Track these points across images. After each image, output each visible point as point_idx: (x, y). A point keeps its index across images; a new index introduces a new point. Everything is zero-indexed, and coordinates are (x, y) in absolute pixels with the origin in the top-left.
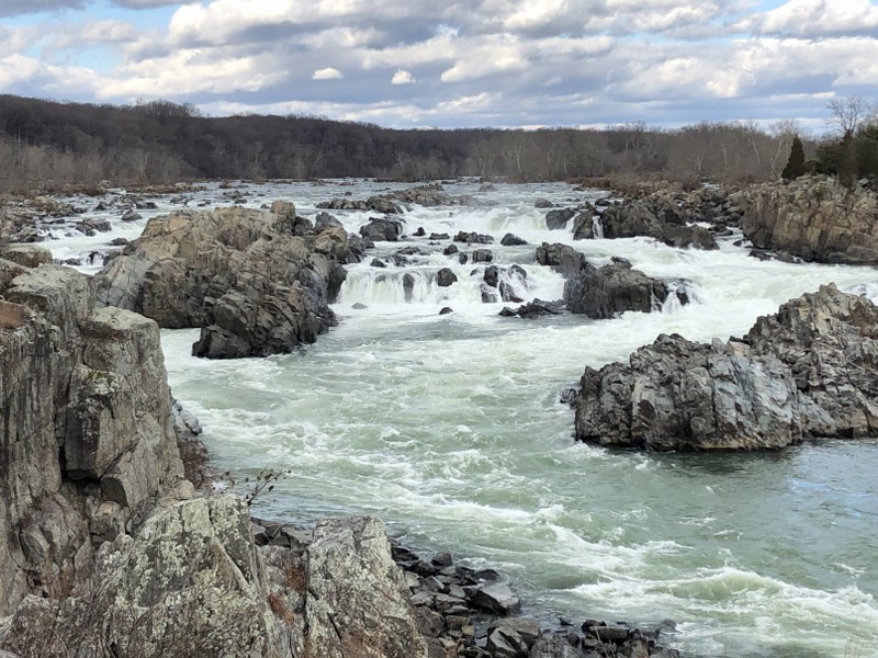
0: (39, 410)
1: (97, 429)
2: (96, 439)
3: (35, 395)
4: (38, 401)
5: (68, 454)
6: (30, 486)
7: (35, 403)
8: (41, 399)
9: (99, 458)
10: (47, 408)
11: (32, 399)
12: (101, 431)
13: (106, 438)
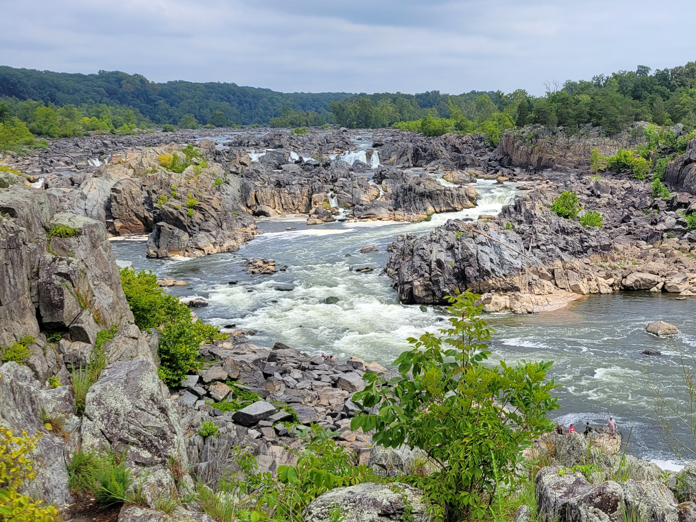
0: (16, 285)
1: (62, 295)
2: (62, 301)
3: (11, 275)
4: (14, 278)
5: (42, 313)
6: (14, 335)
7: (12, 280)
8: (16, 277)
9: (65, 314)
10: (23, 283)
11: (9, 278)
12: (65, 296)
13: (69, 301)
